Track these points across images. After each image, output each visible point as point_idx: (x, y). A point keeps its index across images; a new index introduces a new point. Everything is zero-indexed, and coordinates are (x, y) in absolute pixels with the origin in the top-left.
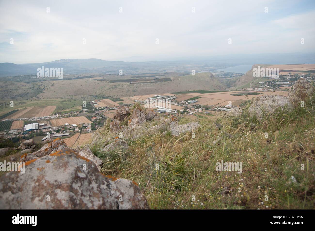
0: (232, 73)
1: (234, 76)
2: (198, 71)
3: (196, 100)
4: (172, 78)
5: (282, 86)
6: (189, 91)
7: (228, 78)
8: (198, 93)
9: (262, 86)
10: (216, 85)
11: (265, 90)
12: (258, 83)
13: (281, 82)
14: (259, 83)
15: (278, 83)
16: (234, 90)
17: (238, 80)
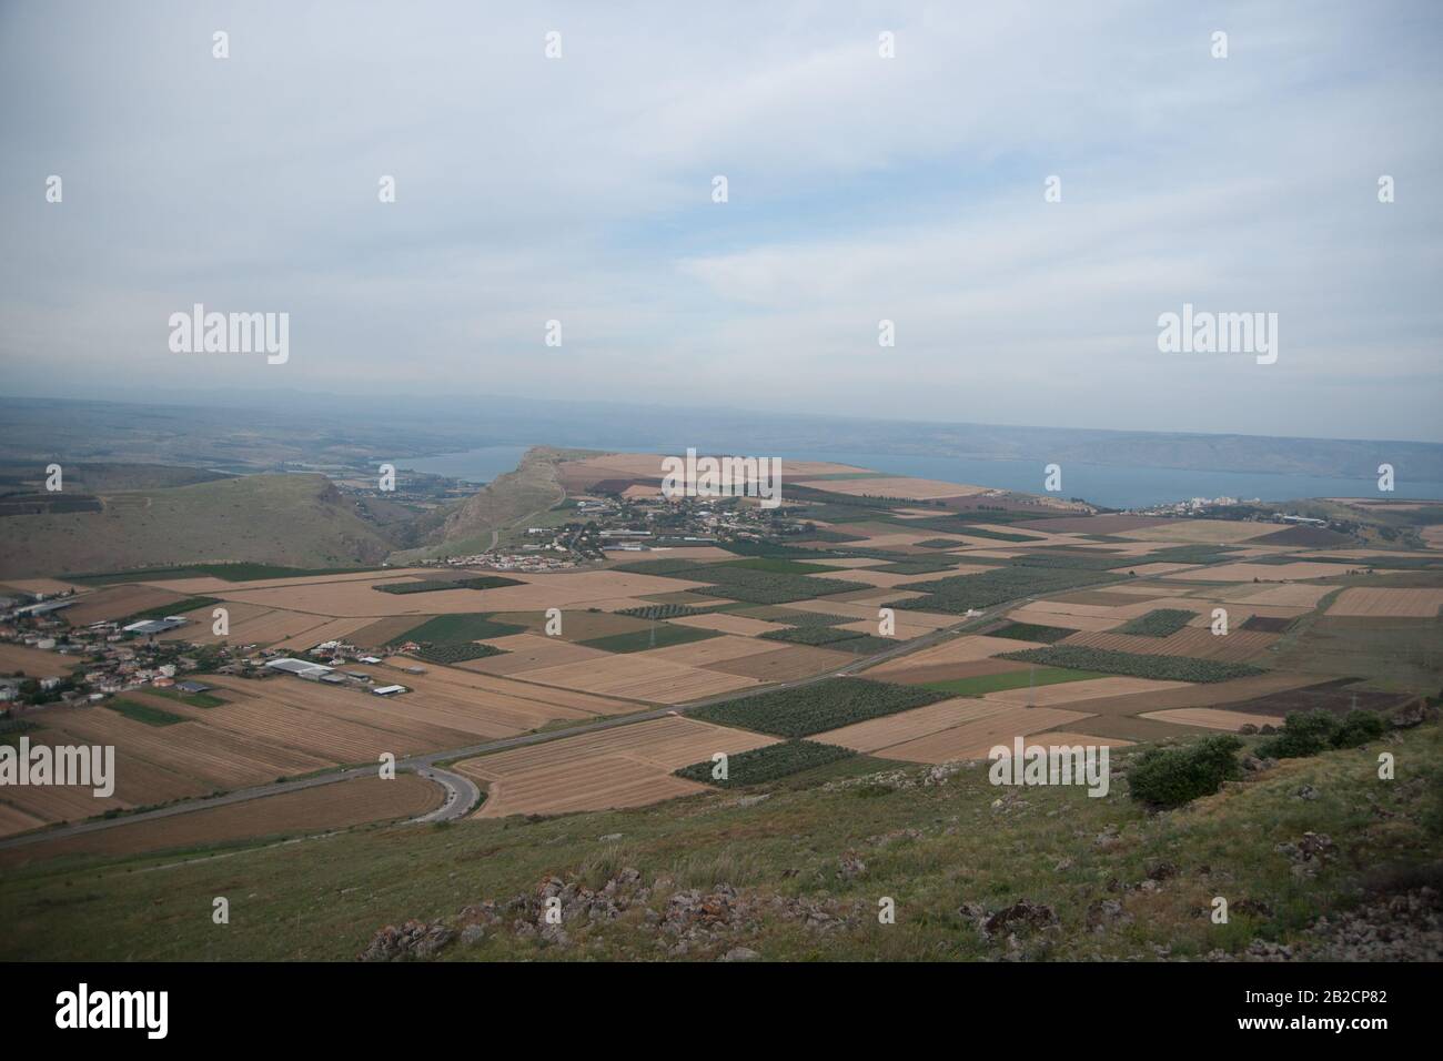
0: (448, 479)
1: (451, 496)
2: (290, 463)
3: (179, 619)
4: (109, 495)
5: (618, 548)
6: (176, 565)
7: (423, 503)
8: (214, 579)
9: (537, 547)
10: (342, 536)
11: (543, 565)
12: (526, 535)
13: (621, 531)
14: (532, 531)
15: (605, 534)
16: (403, 565)
17: (453, 515)
